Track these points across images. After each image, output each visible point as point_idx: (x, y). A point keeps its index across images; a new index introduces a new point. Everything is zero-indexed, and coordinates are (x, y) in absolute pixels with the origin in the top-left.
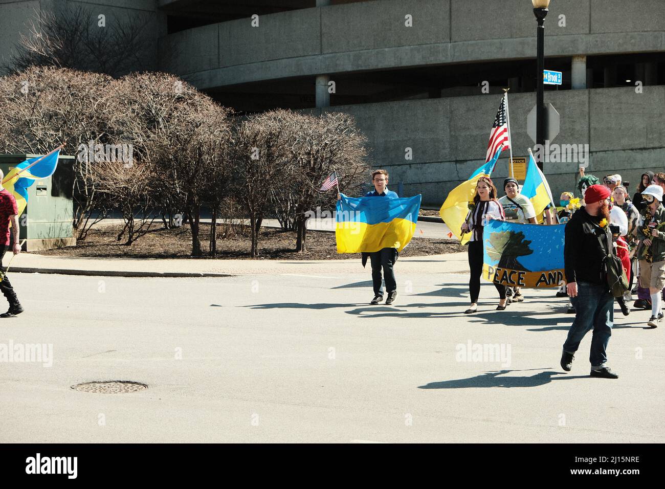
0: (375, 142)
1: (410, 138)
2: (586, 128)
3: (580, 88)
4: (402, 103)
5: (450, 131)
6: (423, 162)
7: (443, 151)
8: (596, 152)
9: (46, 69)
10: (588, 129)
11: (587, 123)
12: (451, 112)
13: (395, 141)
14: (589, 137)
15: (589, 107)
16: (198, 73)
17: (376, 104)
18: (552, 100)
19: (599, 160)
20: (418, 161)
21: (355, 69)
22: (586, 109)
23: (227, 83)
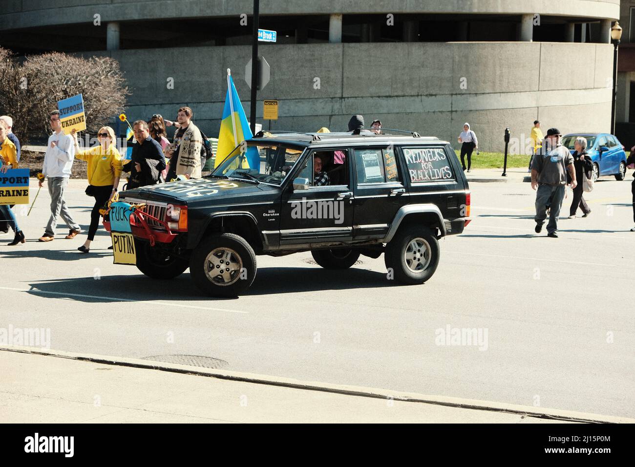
0: (157, 83)
1: (188, 81)
2: (339, 76)
3: (336, 42)
4: (181, 49)
5: (223, 76)
6: (198, 101)
7: (215, 92)
8: (348, 98)
10: (341, 77)
11: (341, 73)
12: (224, 59)
14: (342, 85)
15: (343, 58)
17: (159, 49)
18: (311, 52)
19: (350, 104)
20: (194, 100)
21: (141, 18)
22: (340, 61)
23: (28, 25)
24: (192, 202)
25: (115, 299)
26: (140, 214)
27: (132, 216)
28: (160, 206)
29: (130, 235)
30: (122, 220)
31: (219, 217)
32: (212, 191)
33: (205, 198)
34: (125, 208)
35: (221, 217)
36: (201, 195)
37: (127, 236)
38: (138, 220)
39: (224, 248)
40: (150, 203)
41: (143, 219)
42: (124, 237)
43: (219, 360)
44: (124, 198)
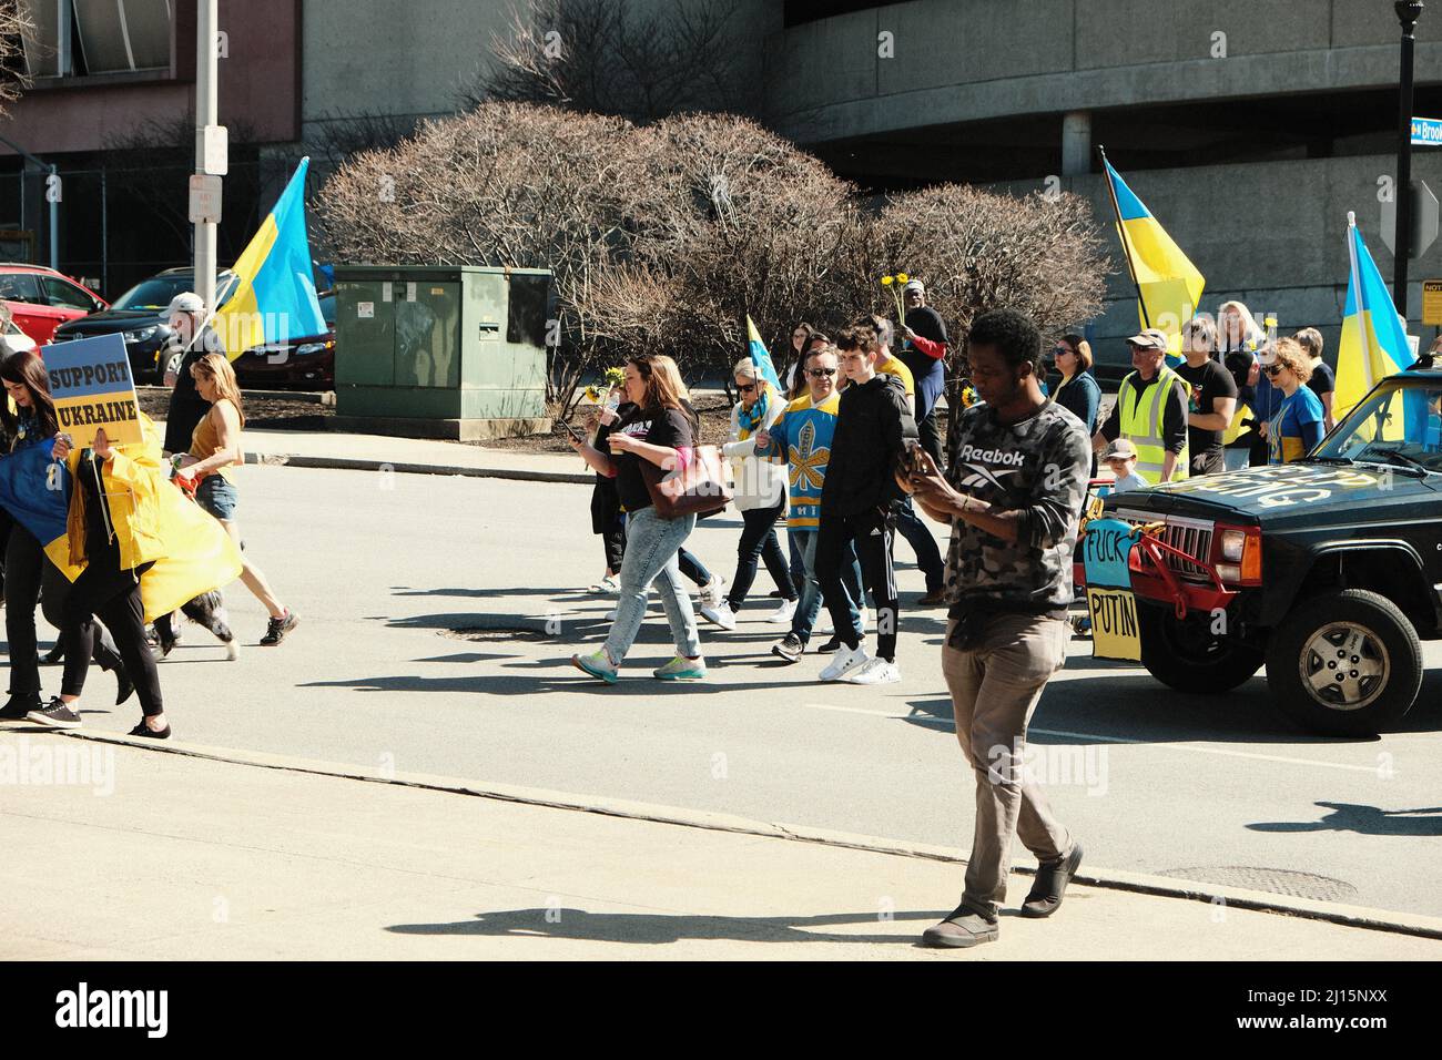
1: (1245, 239)
4: (1231, 169)
5: (1326, 226)
6: (1270, 286)
7: (1310, 265)
9: (512, 106)
12: (1329, 188)
13: (1215, 244)
16: (839, 107)
17: (1179, 170)
20: (1260, 284)
21: (1140, 100)
23: (892, 126)
24: (1271, 517)
25: (1093, 737)
26: (1153, 546)
27: (1135, 551)
28: (1198, 529)
29: (1128, 595)
30: (1111, 559)
31: (1334, 553)
32: (1318, 494)
33: (1299, 509)
34: (1118, 533)
35: (1339, 552)
36: (1291, 502)
37: (1120, 596)
38: (1147, 559)
39: (1348, 624)
40: (1175, 520)
41: (1160, 557)
42: (1114, 598)
43: (1334, 881)
44: (1115, 510)
